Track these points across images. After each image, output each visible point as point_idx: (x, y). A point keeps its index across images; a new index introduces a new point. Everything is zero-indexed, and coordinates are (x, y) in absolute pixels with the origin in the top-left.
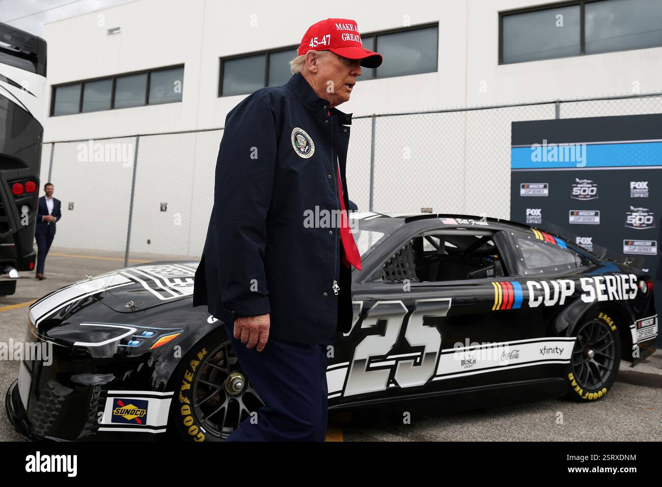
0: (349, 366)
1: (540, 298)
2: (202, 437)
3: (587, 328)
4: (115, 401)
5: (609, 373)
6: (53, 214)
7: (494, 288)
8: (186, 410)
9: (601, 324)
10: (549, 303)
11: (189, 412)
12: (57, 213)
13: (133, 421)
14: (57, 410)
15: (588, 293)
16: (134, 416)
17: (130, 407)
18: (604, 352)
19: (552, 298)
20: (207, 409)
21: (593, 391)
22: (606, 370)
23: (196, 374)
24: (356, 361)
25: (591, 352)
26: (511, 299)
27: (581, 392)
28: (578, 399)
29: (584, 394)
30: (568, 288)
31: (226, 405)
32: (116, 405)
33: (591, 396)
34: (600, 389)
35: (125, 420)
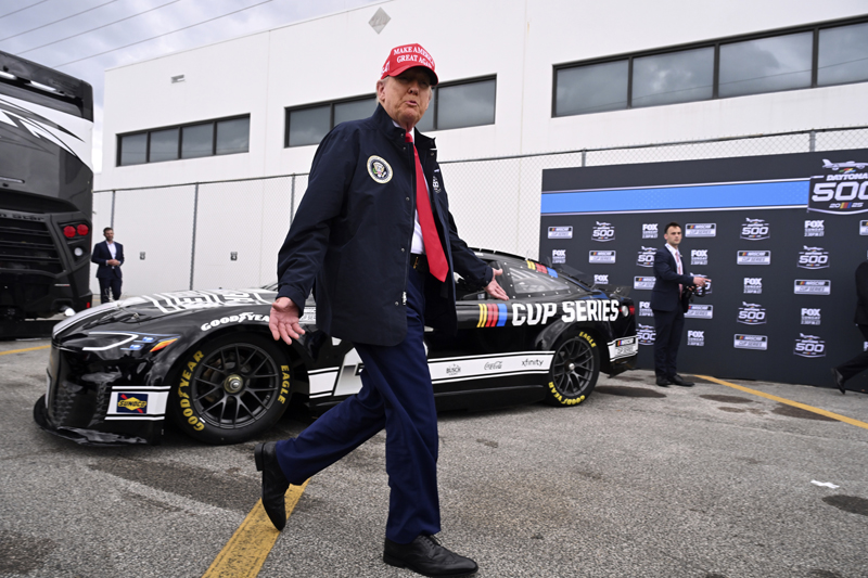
0: (339, 371)
1: (524, 318)
2: (201, 426)
3: (568, 345)
4: (119, 395)
5: (587, 383)
6: (116, 258)
7: (479, 309)
8: (185, 403)
9: (582, 341)
10: (531, 322)
11: (188, 405)
12: (120, 256)
13: (135, 411)
14: (70, 404)
15: (568, 315)
16: (136, 407)
17: (133, 400)
18: (585, 365)
19: (534, 318)
20: (205, 404)
21: (572, 398)
22: (586, 381)
23: (193, 374)
24: (346, 367)
25: (572, 365)
26: (495, 319)
27: (560, 398)
28: (558, 405)
29: (563, 400)
30: (550, 310)
31: (224, 401)
32: (120, 398)
33: (569, 401)
34: (579, 396)
35: (128, 411)
